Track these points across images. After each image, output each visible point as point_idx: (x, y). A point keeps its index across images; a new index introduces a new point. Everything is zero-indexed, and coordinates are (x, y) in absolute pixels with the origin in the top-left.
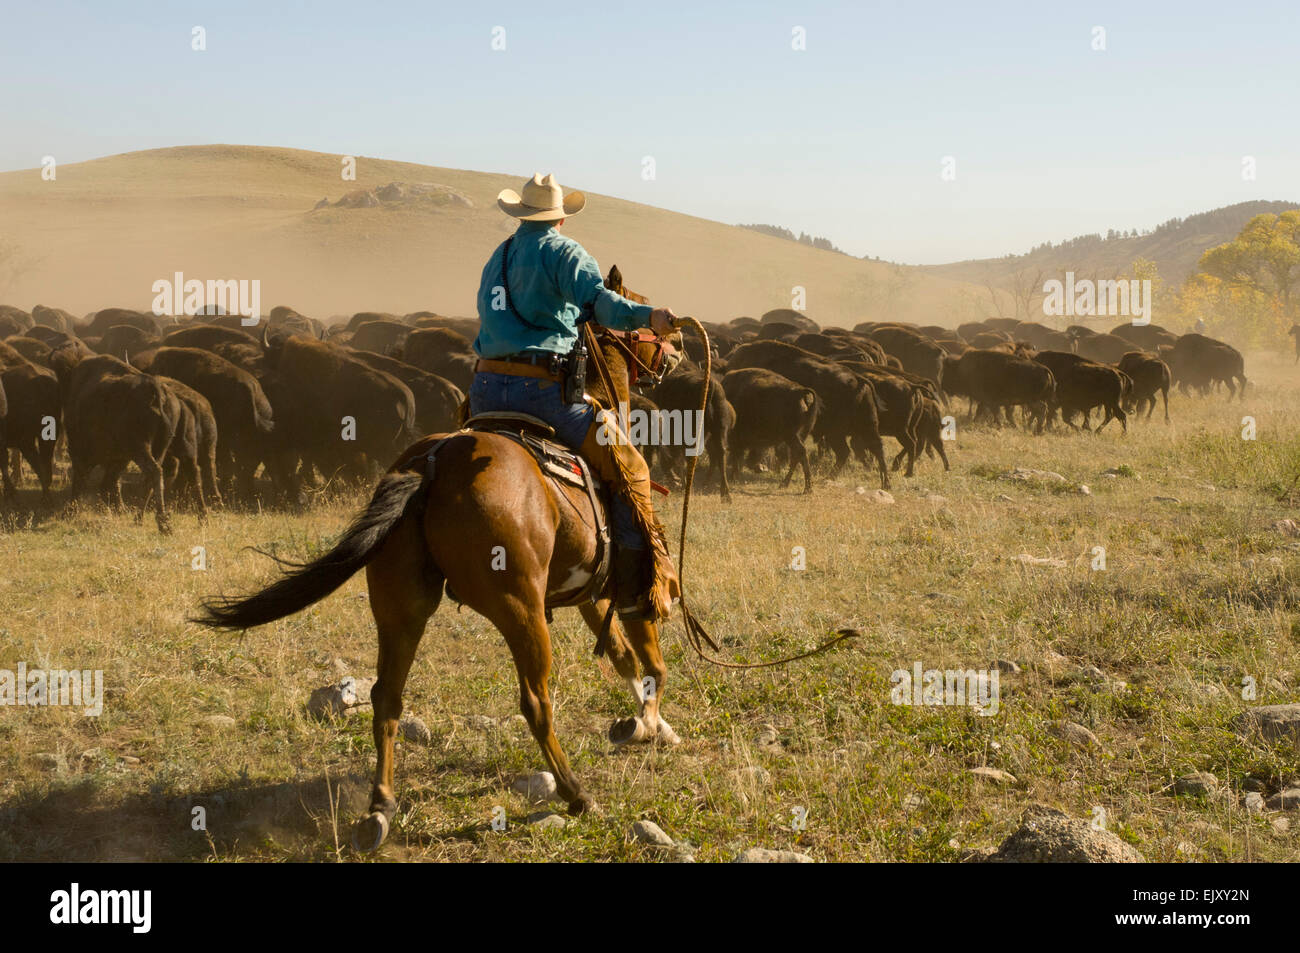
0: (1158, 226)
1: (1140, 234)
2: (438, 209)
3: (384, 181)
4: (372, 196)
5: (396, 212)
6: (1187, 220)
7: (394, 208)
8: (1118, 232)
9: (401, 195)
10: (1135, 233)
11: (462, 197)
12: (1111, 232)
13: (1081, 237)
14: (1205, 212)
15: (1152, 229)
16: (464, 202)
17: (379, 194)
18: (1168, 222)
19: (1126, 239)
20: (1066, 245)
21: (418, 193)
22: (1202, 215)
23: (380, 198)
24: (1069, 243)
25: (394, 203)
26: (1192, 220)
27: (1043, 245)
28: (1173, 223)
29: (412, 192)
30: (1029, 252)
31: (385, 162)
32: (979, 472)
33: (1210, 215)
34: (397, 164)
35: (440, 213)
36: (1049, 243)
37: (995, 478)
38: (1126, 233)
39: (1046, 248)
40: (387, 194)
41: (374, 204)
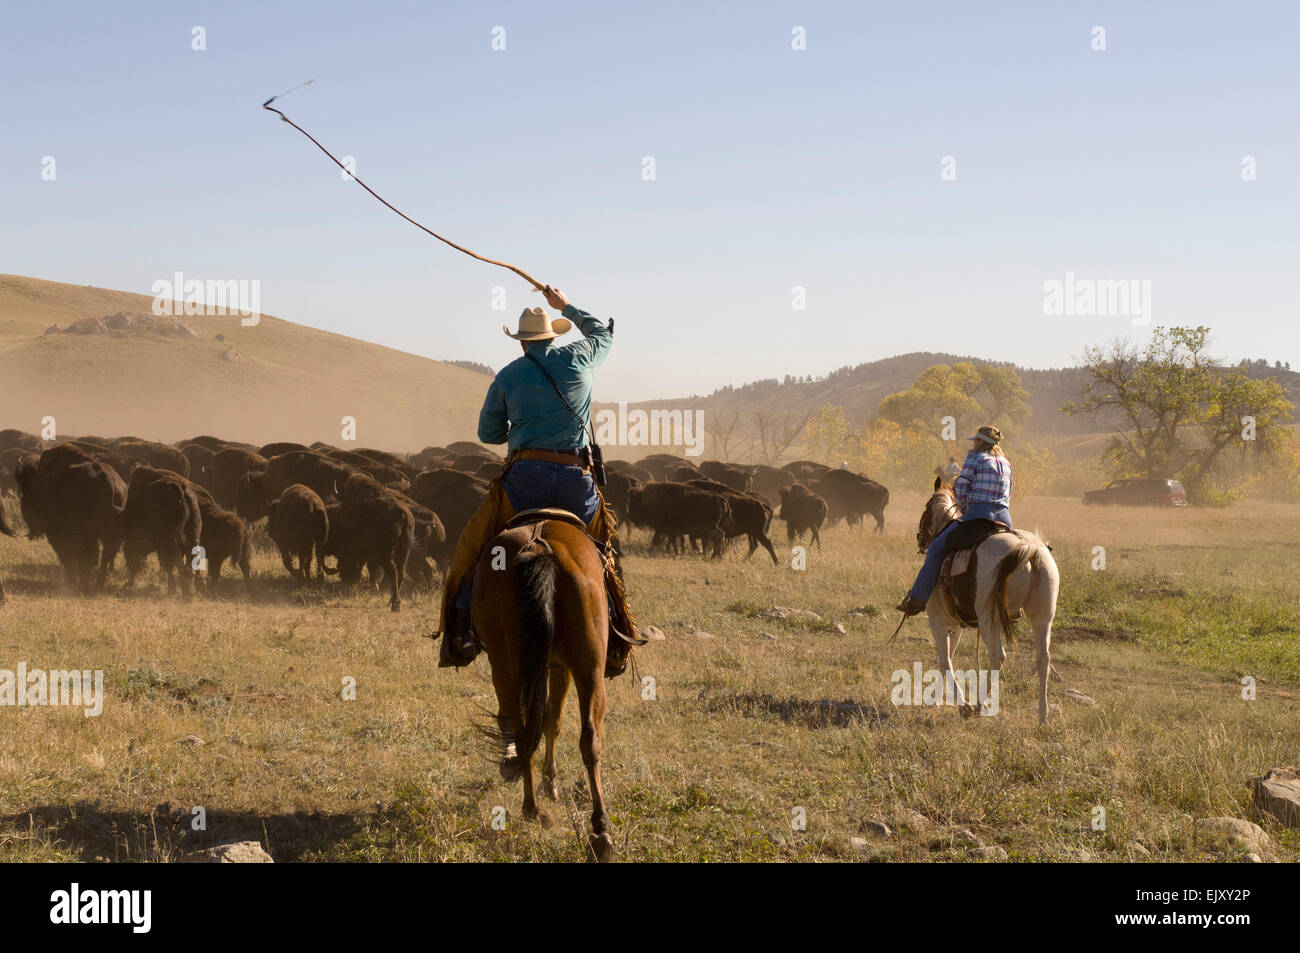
0: (831, 374)
1: (814, 380)
2: (163, 339)
3: (112, 310)
4: (100, 324)
5: (124, 339)
6: (857, 368)
7: (121, 336)
8: (794, 378)
9: (129, 324)
10: (809, 379)
11: (186, 326)
12: (787, 377)
13: (760, 382)
14: (873, 362)
15: (825, 375)
16: (188, 332)
17: (107, 323)
18: (840, 370)
19: (801, 384)
20: (746, 388)
21: (144, 322)
22: (871, 364)
23: (108, 326)
24: (749, 387)
25: (121, 331)
26: (862, 368)
27: (725, 387)
28: (844, 371)
29: (139, 321)
30: (712, 393)
31: (113, 293)
32: (736, 609)
33: (878, 364)
34: (124, 294)
35: (165, 342)
36: (730, 386)
37: (752, 615)
38: (801, 378)
39: (727, 390)
40: (116, 323)
41: (103, 332)
